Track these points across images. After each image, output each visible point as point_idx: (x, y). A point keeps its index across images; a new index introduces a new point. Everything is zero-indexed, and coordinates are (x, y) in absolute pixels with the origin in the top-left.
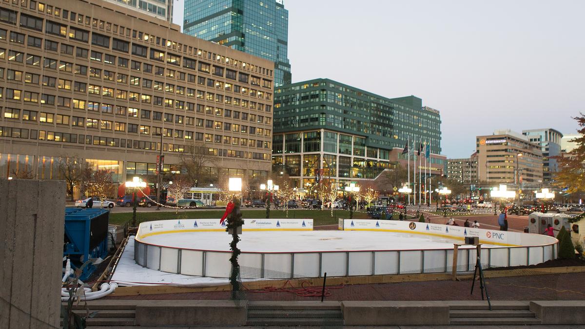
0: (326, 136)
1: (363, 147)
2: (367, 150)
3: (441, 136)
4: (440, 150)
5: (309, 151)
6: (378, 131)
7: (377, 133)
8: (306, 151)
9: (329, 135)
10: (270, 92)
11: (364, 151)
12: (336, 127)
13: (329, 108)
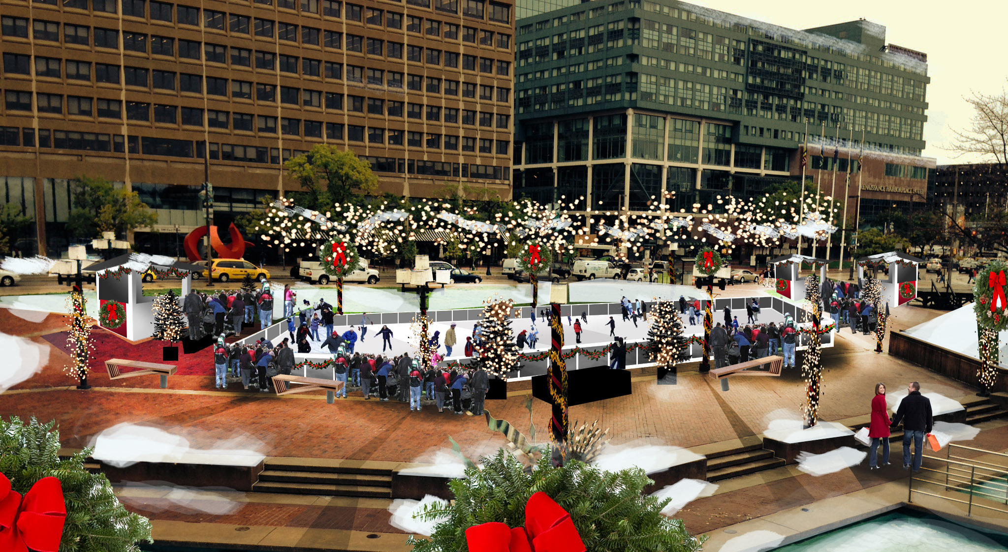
0: (638, 123)
1: (727, 147)
2: (736, 153)
3: (926, 112)
4: (922, 145)
5: (604, 156)
6: (762, 108)
7: (762, 113)
8: (598, 158)
9: (645, 120)
10: (508, 32)
11: (728, 153)
12: (665, 103)
13: (644, 61)
